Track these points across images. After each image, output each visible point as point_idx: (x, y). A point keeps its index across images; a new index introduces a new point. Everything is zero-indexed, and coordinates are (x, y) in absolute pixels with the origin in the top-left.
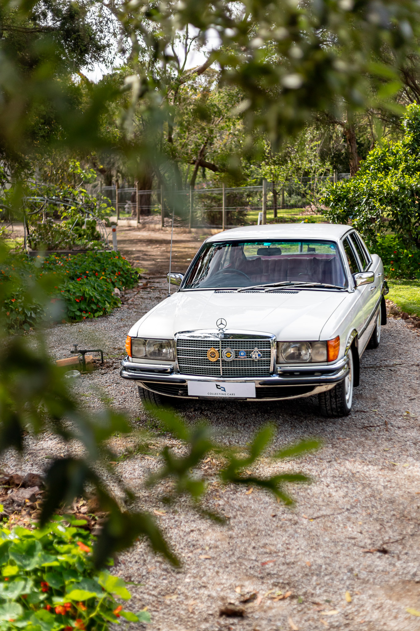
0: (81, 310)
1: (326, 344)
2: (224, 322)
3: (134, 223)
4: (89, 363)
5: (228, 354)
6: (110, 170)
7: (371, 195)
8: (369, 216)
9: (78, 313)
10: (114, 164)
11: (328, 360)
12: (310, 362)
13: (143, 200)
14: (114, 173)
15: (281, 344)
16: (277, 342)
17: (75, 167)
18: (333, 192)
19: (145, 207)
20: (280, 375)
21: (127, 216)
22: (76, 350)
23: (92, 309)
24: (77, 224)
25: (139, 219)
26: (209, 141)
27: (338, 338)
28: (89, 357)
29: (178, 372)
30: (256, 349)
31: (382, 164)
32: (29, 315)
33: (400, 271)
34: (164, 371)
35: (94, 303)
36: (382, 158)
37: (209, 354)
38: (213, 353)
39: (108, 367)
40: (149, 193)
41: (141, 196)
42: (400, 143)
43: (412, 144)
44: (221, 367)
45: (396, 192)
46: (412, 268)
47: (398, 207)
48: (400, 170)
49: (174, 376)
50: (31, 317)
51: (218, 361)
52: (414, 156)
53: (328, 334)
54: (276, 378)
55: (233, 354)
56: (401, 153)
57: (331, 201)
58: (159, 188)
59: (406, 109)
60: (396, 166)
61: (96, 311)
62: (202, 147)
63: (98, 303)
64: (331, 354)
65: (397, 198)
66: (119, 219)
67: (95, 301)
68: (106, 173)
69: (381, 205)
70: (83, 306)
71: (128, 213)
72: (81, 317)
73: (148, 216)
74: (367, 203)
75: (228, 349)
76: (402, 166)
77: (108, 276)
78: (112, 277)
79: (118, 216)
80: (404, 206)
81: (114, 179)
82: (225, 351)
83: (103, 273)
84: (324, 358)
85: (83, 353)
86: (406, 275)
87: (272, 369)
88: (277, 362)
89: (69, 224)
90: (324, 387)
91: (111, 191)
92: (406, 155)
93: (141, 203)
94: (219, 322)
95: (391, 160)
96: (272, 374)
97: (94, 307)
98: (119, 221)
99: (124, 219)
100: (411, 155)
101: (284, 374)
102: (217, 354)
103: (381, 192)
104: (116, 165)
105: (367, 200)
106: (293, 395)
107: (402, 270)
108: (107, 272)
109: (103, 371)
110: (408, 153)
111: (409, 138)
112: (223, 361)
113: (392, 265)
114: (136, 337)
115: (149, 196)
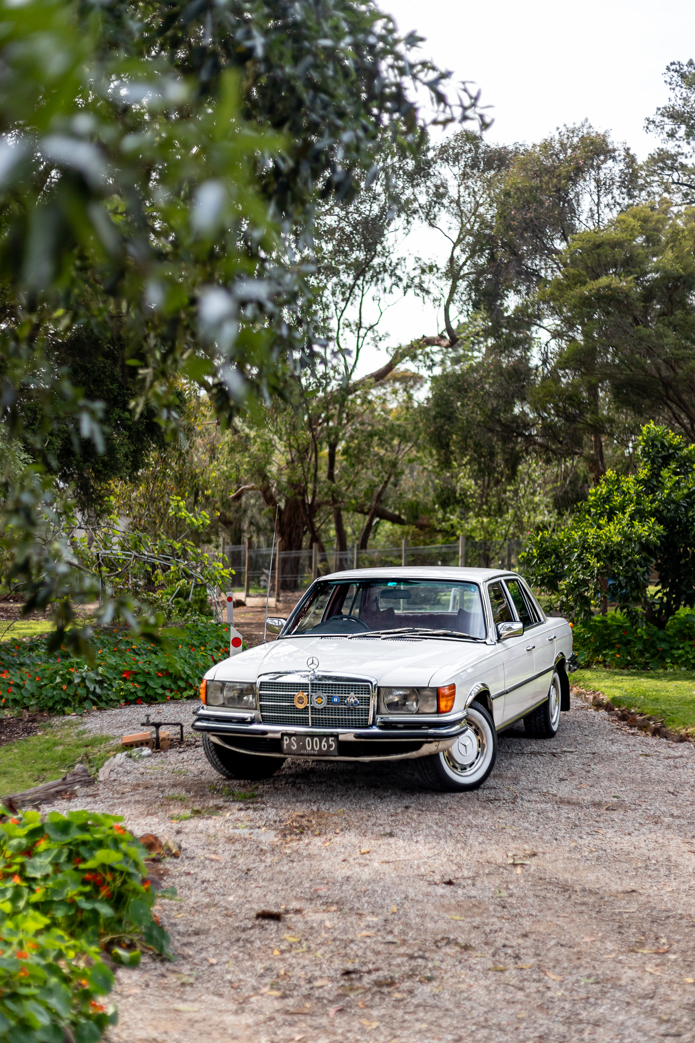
0: (163, 687)
1: (437, 692)
2: (316, 662)
3: (272, 601)
4: (164, 739)
5: (320, 700)
6: (239, 521)
7: (585, 547)
8: (581, 577)
9: (160, 691)
10: (245, 511)
11: (439, 712)
12: (417, 713)
13: (288, 568)
14: (245, 526)
15: (382, 691)
16: (379, 688)
17: (179, 509)
18: (538, 545)
19: (289, 578)
20: (380, 727)
21: (262, 591)
22: (148, 721)
23: (179, 687)
24: (179, 595)
25: (278, 595)
26: (392, 479)
27: (453, 687)
28: (164, 732)
29: (260, 723)
30: (352, 694)
31: (607, 507)
32: (92, 689)
33: (629, 658)
34: (242, 721)
35: (182, 679)
36: (607, 499)
37: (296, 700)
38: (300, 698)
39: (188, 745)
40: (296, 555)
41: (284, 561)
42: (631, 478)
43: (649, 480)
44: (310, 716)
45: (619, 544)
46: (647, 655)
47: (621, 564)
48: (627, 515)
49: (255, 727)
50: (94, 693)
51: (306, 708)
52: (651, 497)
53: (440, 680)
54: (375, 730)
55: (325, 700)
56: (632, 492)
57: (535, 557)
58: (311, 547)
59: (641, 431)
60: (622, 509)
61: (185, 689)
62: (379, 489)
63: (187, 679)
64: (443, 704)
65: (619, 552)
66: (248, 596)
67: (184, 676)
68: (233, 526)
69: (598, 562)
70: (167, 683)
71: (265, 587)
72: (163, 695)
73: (293, 592)
74: (580, 559)
75: (320, 693)
76: (631, 509)
77: (210, 652)
78: (214, 654)
79: (248, 591)
80: (628, 564)
81: (245, 537)
82: (315, 696)
83: (202, 648)
84: (434, 709)
85: (158, 725)
86: (638, 664)
87: (370, 722)
88: (378, 711)
89: (167, 594)
90: (434, 744)
91: (240, 552)
92: (638, 494)
93: (283, 571)
94: (310, 662)
95: (617, 499)
96: (371, 726)
97: (182, 684)
98: (248, 599)
99: (257, 596)
100: (647, 495)
101: (386, 725)
102: (305, 700)
103: (598, 545)
104: (249, 513)
105: (579, 556)
106: (397, 753)
107: (633, 657)
108: (208, 647)
109: (181, 750)
110: (642, 492)
111: (645, 471)
112: (312, 708)
113: (619, 650)
114: (213, 680)
115: (297, 560)
